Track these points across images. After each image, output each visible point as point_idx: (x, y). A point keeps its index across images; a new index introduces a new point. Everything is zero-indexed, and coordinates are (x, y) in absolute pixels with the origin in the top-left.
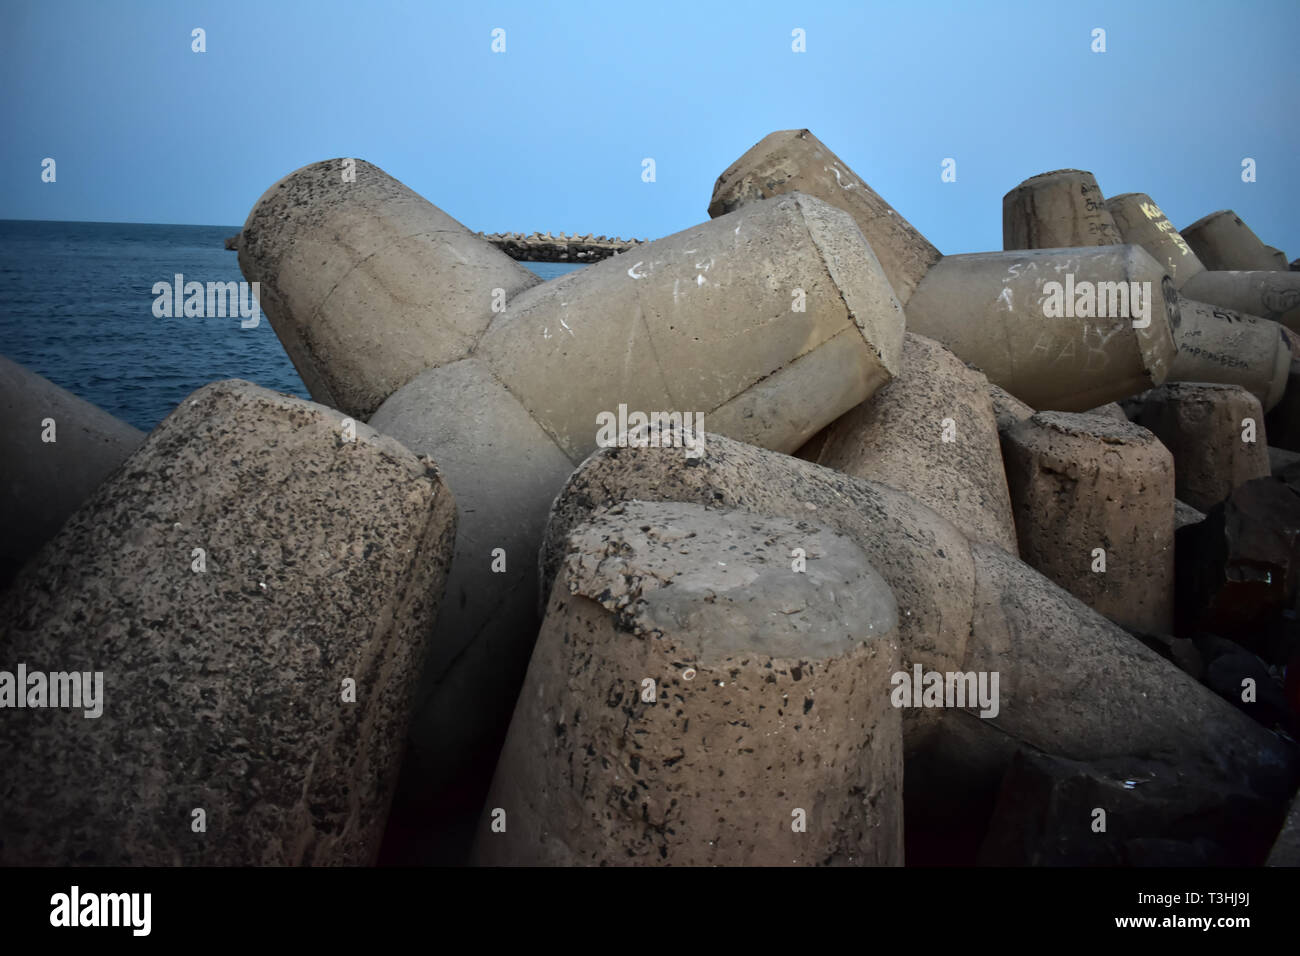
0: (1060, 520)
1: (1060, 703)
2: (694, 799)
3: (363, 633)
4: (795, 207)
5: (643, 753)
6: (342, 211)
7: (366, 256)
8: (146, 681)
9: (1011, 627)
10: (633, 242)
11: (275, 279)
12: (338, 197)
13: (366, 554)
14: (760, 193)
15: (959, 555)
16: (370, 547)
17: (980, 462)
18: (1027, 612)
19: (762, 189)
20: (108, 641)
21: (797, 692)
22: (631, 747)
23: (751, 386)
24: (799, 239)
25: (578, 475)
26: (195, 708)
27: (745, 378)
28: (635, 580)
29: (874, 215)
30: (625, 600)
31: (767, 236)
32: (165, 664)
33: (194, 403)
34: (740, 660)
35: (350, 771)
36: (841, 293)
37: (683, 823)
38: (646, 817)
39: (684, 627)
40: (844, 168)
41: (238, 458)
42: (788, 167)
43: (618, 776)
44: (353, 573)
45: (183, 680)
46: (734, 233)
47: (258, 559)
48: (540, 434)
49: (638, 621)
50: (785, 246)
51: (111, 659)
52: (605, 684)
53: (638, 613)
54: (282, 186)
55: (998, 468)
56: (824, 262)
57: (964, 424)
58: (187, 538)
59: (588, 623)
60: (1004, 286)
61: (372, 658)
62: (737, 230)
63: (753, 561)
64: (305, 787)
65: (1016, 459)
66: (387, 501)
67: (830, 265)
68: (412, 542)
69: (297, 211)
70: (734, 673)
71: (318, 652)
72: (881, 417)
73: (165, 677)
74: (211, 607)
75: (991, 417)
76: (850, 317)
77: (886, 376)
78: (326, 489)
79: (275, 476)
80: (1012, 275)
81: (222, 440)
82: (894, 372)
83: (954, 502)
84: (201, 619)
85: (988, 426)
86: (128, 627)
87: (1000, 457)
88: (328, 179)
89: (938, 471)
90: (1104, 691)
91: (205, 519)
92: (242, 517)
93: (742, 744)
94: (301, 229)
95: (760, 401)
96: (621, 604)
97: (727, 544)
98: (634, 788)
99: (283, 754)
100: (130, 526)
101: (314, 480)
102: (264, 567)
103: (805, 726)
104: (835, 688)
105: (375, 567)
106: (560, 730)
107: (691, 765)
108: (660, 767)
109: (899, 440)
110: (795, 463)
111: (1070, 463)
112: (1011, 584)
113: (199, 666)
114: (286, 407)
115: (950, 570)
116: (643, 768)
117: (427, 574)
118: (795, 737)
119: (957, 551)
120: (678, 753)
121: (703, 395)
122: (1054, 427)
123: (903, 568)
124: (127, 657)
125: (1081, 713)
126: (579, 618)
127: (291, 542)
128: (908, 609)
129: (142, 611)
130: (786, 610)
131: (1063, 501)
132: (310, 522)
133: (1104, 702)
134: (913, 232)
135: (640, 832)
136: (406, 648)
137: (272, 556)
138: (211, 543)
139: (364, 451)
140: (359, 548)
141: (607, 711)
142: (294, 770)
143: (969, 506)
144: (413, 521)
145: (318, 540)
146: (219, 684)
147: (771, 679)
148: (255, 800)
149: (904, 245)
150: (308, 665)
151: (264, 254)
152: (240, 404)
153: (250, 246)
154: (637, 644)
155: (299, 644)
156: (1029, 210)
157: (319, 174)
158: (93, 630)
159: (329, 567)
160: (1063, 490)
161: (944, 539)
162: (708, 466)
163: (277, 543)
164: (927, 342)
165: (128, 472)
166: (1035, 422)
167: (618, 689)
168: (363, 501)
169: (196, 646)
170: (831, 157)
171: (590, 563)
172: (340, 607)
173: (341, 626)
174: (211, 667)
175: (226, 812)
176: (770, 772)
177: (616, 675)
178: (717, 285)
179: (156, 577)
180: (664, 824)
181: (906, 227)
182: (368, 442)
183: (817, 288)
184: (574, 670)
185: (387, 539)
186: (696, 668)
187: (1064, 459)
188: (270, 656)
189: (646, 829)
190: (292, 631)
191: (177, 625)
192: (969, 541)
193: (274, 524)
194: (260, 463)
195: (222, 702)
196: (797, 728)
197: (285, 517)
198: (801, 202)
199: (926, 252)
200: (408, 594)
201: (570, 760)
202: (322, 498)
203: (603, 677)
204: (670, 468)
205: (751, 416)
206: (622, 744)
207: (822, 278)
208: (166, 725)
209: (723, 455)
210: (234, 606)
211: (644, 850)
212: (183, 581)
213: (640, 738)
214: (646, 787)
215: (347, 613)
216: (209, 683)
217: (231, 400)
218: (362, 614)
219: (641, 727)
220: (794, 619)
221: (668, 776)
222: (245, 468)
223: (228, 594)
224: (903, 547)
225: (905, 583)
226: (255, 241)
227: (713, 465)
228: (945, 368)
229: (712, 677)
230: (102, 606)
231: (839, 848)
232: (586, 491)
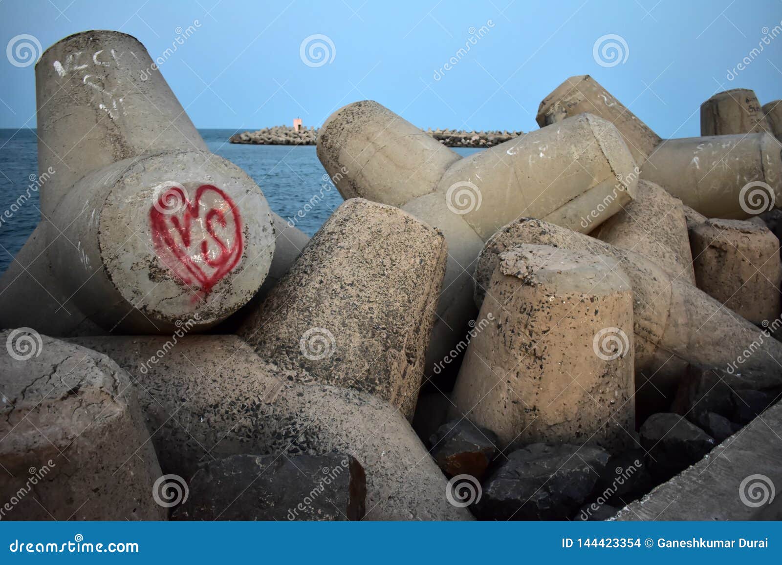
0: (718, 271)
1: (711, 347)
2: (553, 346)
3: (420, 292)
4: (585, 120)
5: (534, 329)
6: (369, 126)
7: (382, 146)
8: (349, 303)
9: (688, 313)
10: (474, 133)
11: (337, 158)
12: (367, 119)
13: (420, 263)
14: (564, 109)
15: (664, 281)
16: (421, 260)
17: (677, 241)
18: (696, 307)
19: (565, 107)
20: (333, 290)
21: (593, 307)
22: (529, 327)
23: (565, 204)
24: (588, 135)
25: (491, 241)
26: (367, 313)
27: (563, 200)
28: (530, 267)
29: (624, 120)
30: (527, 274)
31: (573, 134)
32: (355, 298)
33: (346, 206)
34: (571, 294)
35: (417, 343)
36: (608, 160)
37: (549, 355)
38: (535, 354)
39: (550, 282)
40: (608, 95)
41: (370, 226)
42: (580, 96)
43: (524, 339)
44: (416, 270)
45: (362, 304)
46: (556, 133)
47: (382, 263)
48: (467, 227)
49: (532, 281)
50: (581, 139)
51: (336, 296)
52: (519, 306)
53: (532, 278)
54: (339, 115)
55: (687, 245)
56: (600, 145)
57: (669, 224)
58: (355, 255)
59: (511, 285)
60: (694, 155)
61: (424, 302)
62: (558, 132)
63: (574, 262)
64: (404, 346)
65: (696, 241)
66: (426, 243)
67: (602, 147)
68: (435, 260)
69: (347, 126)
70: (569, 298)
71: (406, 297)
72: (627, 220)
73: (356, 302)
74: (368, 279)
75: (684, 220)
76: (612, 171)
77: (629, 199)
78: (404, 238)
79: (385, 232)
80: (699, 150)
81: (362, 220)
82: (633, 197)
83: (663, 259)
84: (365, 283)
85: (682, 225)
86: (340, 285)
87: (688, 240)
88: (361, 110)
89: (654, 245)
90: (732, 342)
91: (361, 248)
92: (375, 248)
93: (572, 325)
94: (350, 135)
95: (570, 211)
96: (525, 276)
97: (563, 257)
98: (530, 343)
99: (397, 332)
100: (333, 251)
101: (399, 235)
102: (385, 266)
103: (595, 320)
104: (607, 307)
105: (424, 268)
106: (499, 326)
107: (552, 333)
108: (540, 334)
109: (636, 230)
110: (587, 237)
111: (723, 243)
112: (689, 295)
113: (367, 299)
114: (384, 207)
115: (659, 287)
116: (534, 334)
117: (440, 273)
118: (591, 324)
119: (662, 279)
120: (548, 329)
121: (543, 208)
122: (716, 226)
123: (636, 283)
124: (341, 295)
125: (721, 352)
126: (506, 285)
127: (394, 257)
128: (639, 300)
129: (344, 280)
130: (588, 277)
131: (720, 262)
132: (400, 250)
133: (732, 347)
134: (646, 128)
135: (532, 360)
136: (434, 301)
137: (387, 262)
138: (365, 257)
139: (416, 224)
140: (418, 260)
141: (521, 316)
142: (400, 338)
143: (670, 261)
144: (435, 251)
145: (404, 257)
146: (374, 306)
147: (582, 301)
148: (389, 347)
149: (641, 135)
150: (403, 301)
151: (331, 147)
152: (367, 206)
153: (324, 143)
154: (532, 289)
155: (400, 294)
156: (715, 113)
157: (357, 108)
158: (328, 286)
159: (408, 267)
160: (720, 256)
161: (657, 273)
162: (550, 234)
163: (389, 258)
164: (650, 184)
165: (326, 232)
166: (707, 224)
167: (524, 306)
168: (417, 243)
169: (365, 292)
170: (601, 90)
171: (511, 263)
172: (413, 281)
173: (413, 288)
174: (371, 300)
175: (380, 350)
176: (582, 337)
177: (523, 301)
178: (550, 157)
179: (347, 268)
180: (541, 357)
181: (642, 125)
182: (417, 221)
183: (597, 158)
184: (505, 303)
185: (427, 258)
186: (555, 296)
187: (720, 241)
188: (391, 297)
189: (534, 359)
190: (397, 289)
191: (357, 285)
192: (669, 276)
193: (387, 250)
194: (378, 228)
195: (376, 312)
196: (592, 320)
197: (390, 248)
198: (589, 118)
199: (653, 139)
200: (434, 280)
201: (504, 336)
202: (403, 241)
203: (518, 303)
204: (533, 235)
205: (565, 218)
206: (526, 327)
207: (599, 153)
208: (358, 318)
209: (555, 231)
210: (376, 279)
211: (534, 366)
212: (357, 270)
213: (533, 324)
214: (535, 342)
215: (415, 284)
216: (371, 305)
217: (363, 205)
218: (420, 285)
219: (534, 319)
220: (591, 281)
221: (543, 337)
222: (373, 229)
223: (373, 275)
224: (637, 274)
225: (637, 289)
226: (327, 140)
227: (552, 234)
228: (660, 196)
229: (560, 300)
230: (329, 278)
231: (608, 372)
232: (495, 247)
